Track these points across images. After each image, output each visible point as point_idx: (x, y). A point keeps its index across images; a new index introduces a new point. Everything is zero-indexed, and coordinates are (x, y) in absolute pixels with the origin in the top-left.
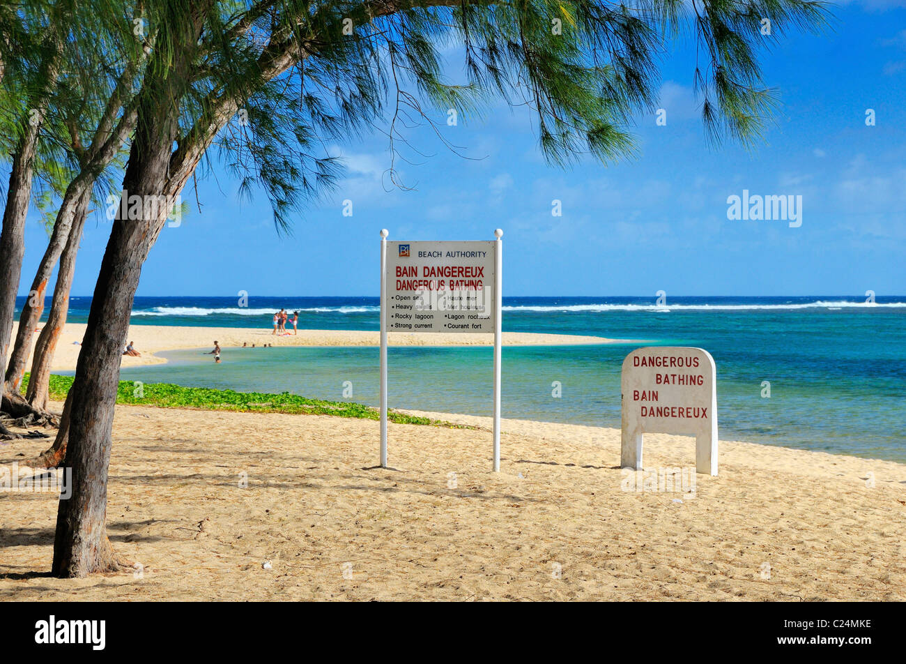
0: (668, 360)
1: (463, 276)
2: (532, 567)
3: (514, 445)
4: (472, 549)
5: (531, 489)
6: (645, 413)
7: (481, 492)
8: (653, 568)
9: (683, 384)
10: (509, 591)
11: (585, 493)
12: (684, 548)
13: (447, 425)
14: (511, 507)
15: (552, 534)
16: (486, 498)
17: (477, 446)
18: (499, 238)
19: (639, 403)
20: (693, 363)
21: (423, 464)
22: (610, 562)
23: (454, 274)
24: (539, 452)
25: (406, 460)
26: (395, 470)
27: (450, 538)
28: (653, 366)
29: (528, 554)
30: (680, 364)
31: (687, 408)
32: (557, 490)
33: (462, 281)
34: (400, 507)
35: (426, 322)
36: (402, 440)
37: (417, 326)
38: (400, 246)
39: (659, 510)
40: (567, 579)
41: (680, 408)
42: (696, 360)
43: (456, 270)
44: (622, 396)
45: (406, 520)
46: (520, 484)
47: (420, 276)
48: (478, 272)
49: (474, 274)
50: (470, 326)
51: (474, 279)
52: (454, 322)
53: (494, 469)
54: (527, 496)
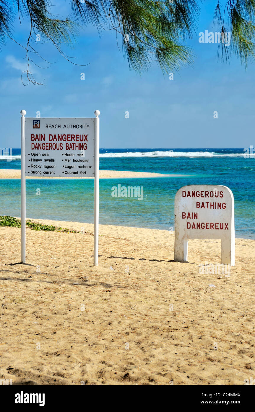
0: (204, 193)
1: (75, 141)
2: (120, 338)
3: (107, 245)
4: (80, 324)
5: (118, 278)
6: (189, 226)
7: (86, 281)
8: (200, 338)
9: (213, 208)
10: (104, 357)
11: (152, 281)
12: (219, 323)
13: (66, 231)
14: (105, 292)
15: (132, 312)
16: (89, 285)
17: (84, 247)
18: (98, 116)
19: (186, 220)
20: (219, 195)
21: (49, 261)
22: (171, 334)
23: (69, 139)
24: (122, 250)
25: (38, 257)
26: (31, 265)
27: (65, 316)
28: (195, 197)
29: (117, 328)
30: (212, 196)
31: (216, 224)
32: (135, 279)
33: (74, 144)
34: (33, 293)
35: (50, 170)
36: (37, 243)
37: (45, 173)
38: (34, 121)
39: (201, 293)
40: (143, 348)
41: (211, 223)
42: (221, 193)
43: (70, 136)
44: (175, 216)
45: (36, 303)
46: (111, 274)
47: (47, 141)
48: (84, 138)
49: (81, 139)
50: (79, 173)
51: (81, 143)
52: (68, 170)
53: (94, 263)
54: (115, 283)
